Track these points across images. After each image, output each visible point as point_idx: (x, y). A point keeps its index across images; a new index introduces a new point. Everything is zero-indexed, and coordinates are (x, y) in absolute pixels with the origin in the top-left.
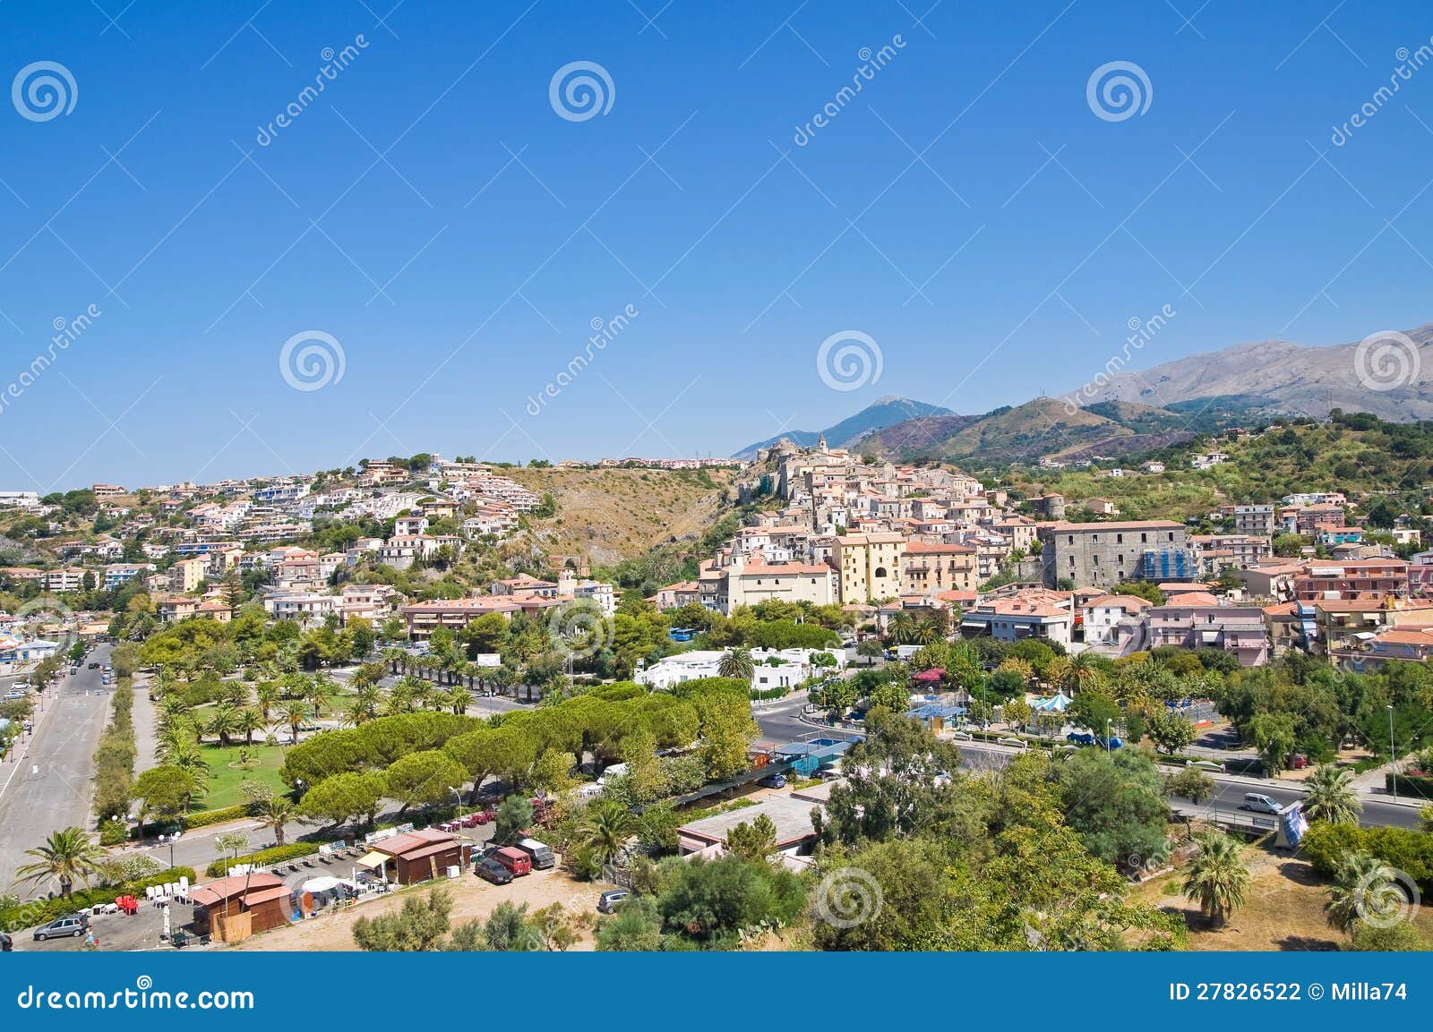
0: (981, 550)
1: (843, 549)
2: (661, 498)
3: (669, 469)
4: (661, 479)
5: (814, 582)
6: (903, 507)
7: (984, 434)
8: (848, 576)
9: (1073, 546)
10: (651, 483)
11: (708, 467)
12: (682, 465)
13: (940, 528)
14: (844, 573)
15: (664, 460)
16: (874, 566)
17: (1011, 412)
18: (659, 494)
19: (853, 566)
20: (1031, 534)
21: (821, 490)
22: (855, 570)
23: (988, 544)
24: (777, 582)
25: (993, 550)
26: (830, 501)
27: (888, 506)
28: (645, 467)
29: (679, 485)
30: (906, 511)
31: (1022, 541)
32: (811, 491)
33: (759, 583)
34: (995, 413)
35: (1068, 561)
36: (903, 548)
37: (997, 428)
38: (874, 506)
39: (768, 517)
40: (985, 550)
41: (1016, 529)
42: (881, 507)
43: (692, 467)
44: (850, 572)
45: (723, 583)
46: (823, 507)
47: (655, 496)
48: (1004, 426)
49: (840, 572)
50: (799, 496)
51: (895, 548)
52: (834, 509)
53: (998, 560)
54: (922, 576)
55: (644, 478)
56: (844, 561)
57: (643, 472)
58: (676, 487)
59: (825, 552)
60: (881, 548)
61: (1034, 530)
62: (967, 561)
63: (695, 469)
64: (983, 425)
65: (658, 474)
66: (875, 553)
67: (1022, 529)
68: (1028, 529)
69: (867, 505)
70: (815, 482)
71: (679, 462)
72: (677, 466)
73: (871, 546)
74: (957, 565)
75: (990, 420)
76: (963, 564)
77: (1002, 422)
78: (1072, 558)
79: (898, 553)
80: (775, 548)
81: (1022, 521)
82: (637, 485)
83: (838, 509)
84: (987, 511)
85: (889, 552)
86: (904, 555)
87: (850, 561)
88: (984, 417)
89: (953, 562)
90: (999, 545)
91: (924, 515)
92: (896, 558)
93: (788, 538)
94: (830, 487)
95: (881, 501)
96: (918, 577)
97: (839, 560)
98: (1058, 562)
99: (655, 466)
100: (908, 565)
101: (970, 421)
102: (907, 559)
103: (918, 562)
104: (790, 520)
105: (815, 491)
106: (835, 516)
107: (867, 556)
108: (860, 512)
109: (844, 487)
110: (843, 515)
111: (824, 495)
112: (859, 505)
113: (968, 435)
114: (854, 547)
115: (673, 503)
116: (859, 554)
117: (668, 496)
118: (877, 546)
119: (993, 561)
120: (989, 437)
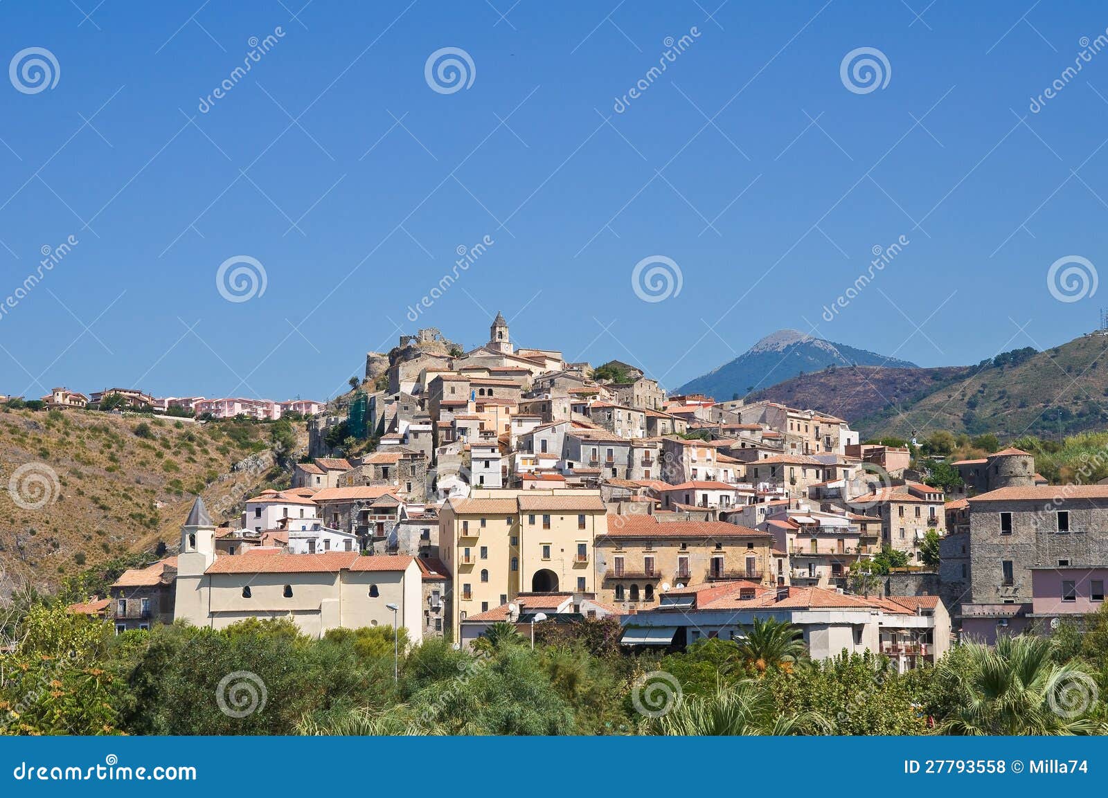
0: (794, 543)
1: (458, 525)
2: (173, 475)
3: (207, 417)
4: (181, 437)
5: (374, 593)
6: (639, 454)
7: (972, 405)
8: (467, 587)
9: (1010, 539)
10: (156, 445)
11: (298, 418)
12: (238, 409)
13: (714, 498)
14: (460, 580)
15: (197, 401)
16: (531, 565)
17: (1034, 360)
18: (169, 467)
19: (480, 564)
20: (933, 522)
21: (458, 413)
22: (485, 573)
23: (815, 531)
24: (288, 593)
25: (826, 546)
26: (474, 437)
27: (603, 452)
28: (149, 409)
29: (223, 451)
30: (647, 463)
31: (910, 536)
32: (435, 418)
33: (247, 594)
34: (1001, 361)
35: (999, 573)
36: (600, 525)
37: (1003, 394)
38: (571, 448)
39: (325, 470)
40: (805, 545)
41: (894, 509)
42: (586, 451)
43: (261, 415)
44: (473, 578)
45: (164, 594)
46: (453, 450)
47: (158, 468)
48: (1016, 390)
49: (448, 578)
50: (403, 426)
51: (582, 525)
52: (476, 453)
53: (837, 568)
54: (642, 593)
55: (142, 431)
56: (458, 554)
57: (140, 420)
58: (214, 454)
59: (426, 535)
60: (547, 525)
61: (940, 512)
62: (750, 562)
63: (267, 420)
64: (971, 386)
65: (178, 425)
66: (532, 534)
67: (910, 509)
68: (925, 510)
69: (556, 446)
70: (448, 397)
71: (231, 403)
72: (226, 413)
73: (525, 519)
74: (727, 567)
75: (987, 378)
76: (742, 567)
77: (1014, 382)
78: (1008, 566)
79: (587, 537)
80: (316, 527)
81: (912, 492)
82: (121, 446)
83: (487, 454)
84: (840, 471)
85: (565, 533)
86: (601, 541)
87: (475, 551)
88: (973, 370)
89: (716, 563)
90: (842, 535)
91: (688, 472)
92: (582, 548)
93: (356, 511)
94: (480, 408)
95: (588, 441)
96: (634, 596)
97: (449, 550)
98: (977, 574)
99: (175, 409)
100: (612, 566)
101: (944, 378)
102: (608, 553)
103: (634, 560)
104: (369, 472)
105: (445, 417)
106: (477, 468)
107: (515, 541)
108: (535, 461)
109: (514, 410)
110: (497, 467)
111: (460, 424)
112: (537, 446)
113: (937, 407)
114: (483, 518)
115: (201, 487)
116: (495, 535)
117: (190, 472)
118: (539, 519)
119: (824, 571)
120: (984, 413)
